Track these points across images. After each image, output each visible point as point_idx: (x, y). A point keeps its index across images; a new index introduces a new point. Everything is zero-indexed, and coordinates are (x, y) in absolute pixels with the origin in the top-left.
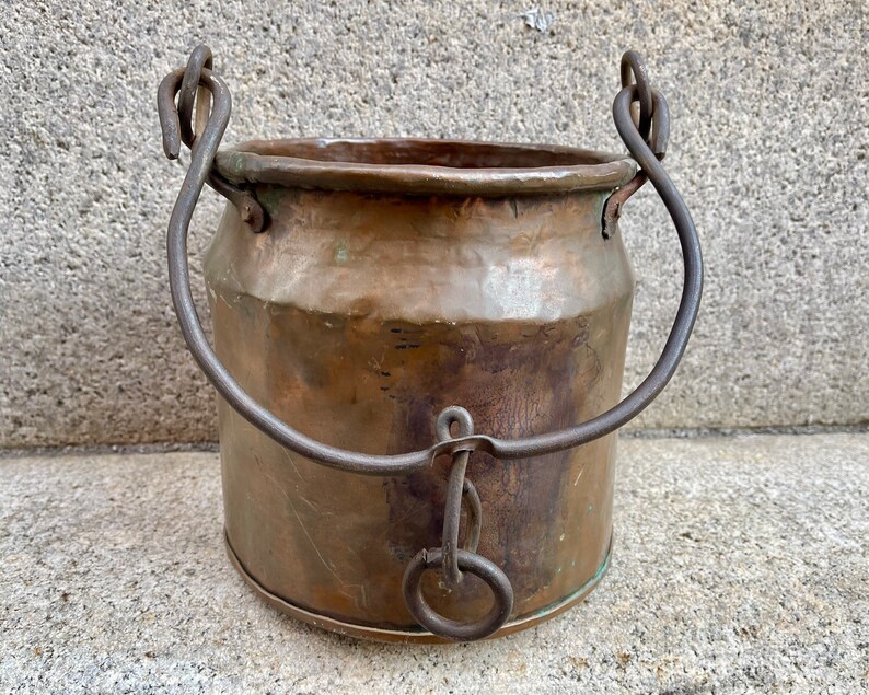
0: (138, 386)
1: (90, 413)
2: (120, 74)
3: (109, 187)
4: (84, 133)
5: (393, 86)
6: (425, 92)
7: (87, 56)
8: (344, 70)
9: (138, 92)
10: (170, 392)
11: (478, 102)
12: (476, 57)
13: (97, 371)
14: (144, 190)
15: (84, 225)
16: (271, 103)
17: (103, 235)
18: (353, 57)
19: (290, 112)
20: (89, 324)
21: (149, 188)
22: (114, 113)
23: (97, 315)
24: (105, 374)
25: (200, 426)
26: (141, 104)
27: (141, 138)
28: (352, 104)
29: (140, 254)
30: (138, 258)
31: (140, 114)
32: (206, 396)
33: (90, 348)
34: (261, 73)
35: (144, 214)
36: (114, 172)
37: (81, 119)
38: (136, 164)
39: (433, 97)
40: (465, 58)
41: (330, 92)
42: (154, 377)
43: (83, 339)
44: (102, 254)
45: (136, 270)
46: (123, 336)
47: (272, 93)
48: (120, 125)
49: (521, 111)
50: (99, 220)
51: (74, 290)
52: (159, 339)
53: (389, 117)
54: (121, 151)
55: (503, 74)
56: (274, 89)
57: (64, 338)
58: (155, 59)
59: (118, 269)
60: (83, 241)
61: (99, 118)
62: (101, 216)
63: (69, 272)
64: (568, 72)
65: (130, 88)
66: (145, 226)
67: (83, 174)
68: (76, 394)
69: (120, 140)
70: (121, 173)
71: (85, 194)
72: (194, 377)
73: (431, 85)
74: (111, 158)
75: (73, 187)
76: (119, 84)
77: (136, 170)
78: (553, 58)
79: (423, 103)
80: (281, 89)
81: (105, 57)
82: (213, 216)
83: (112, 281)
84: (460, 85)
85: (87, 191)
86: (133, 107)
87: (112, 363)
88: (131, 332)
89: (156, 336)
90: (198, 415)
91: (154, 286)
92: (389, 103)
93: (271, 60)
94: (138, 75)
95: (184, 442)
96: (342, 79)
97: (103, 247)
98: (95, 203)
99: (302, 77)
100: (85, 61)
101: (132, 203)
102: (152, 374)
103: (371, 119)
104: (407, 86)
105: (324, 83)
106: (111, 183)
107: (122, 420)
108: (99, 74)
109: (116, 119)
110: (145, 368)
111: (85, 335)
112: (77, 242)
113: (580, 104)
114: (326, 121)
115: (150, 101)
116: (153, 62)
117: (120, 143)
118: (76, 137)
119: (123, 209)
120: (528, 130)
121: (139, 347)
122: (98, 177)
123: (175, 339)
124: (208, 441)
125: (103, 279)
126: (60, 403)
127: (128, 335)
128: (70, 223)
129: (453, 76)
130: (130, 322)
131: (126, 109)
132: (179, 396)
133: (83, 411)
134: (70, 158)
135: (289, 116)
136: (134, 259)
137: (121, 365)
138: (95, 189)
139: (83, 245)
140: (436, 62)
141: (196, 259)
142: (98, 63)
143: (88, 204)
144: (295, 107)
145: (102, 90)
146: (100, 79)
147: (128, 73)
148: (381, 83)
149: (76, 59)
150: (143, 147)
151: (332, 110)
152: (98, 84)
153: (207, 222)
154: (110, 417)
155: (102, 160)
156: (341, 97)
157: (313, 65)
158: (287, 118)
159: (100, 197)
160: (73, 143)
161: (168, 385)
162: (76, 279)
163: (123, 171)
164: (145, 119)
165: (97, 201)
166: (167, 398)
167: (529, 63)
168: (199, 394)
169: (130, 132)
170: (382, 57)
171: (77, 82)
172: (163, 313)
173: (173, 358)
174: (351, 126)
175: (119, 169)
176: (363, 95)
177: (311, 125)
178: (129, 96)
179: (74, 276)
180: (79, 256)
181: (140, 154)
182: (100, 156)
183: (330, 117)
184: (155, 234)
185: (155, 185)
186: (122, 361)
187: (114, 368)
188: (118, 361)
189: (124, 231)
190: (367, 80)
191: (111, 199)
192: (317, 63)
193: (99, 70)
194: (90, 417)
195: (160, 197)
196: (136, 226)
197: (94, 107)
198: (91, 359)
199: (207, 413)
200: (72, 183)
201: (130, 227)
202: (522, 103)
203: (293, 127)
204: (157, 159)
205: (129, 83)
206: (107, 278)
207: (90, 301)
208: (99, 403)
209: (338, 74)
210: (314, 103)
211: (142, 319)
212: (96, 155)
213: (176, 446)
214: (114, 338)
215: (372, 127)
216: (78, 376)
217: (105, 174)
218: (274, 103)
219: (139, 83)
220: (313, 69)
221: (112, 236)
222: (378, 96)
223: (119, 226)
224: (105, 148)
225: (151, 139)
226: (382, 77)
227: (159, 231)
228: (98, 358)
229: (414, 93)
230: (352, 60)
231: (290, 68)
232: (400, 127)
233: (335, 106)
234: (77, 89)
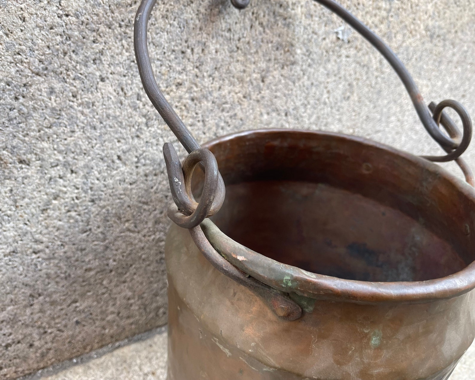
0: (90, 316)
1: (54, 345)
2: (72, 98)
3: (65, 187)
4: (42, 150)
5: (262, 84)
6: (280, 86)
7: (42, 86)
8: (233, 77)
9: (87, 111)
10: (112, 313)
11: (307, 89)
12: (309, 61)
13: (59, 317)
14: (92, 184)
15: (45, 219)
16: (185, 106)
17: (60, 223)
18: (240, 67)
19: (197, 111)
20: (52, 287)
21: (97, 182)
22: (68, 129)
23: (58, 279)
24: (64, 317)
25: (133, 326)
26: (89, 120)
27: (90, 146)
28: (236, 100)
29: (90, 230)
30: (88, 233)
31: (89, 127)
32: (137, 308)
33: (53, 303)
34: (179, 85)
35: (93, 201)
36: (69, 175)
37: (40, 139)
38: (86, 166)
39: (284, 89)
40: (303, 61)
41: (223, 93)
42: (101, 307)
43: (47, 299)
44: (61, 236)
45: (87, 241)
46: (78, 288)
47: (186, 99)
48: (72, 138)
49: (328, 92)
50: (57, 213)
51: (39, 268)
52: (105, 282)
53: (258, 105)
54: (74, 158)
55: (322, 70)
56: (187, 95)
57: (32, 302)
58: (101, 83)
59: (74, 244)
60: (45, 231)
61: (55, 136)
62: (59, 209)
63: (34, 256)
64: (353, 65)
65: (80, 108)
66: (93, 209)
67: (43, 181)
68: (43, 336)
69: (73, 150)
70: (74, 175)
71: (45, 197)
72: (129, 299)
73: (283, 81)
74: (66, 165)
75: (35, 193)
76: (71, 107)
77: (86, 170)
78: (347, 57)
79: (278, 94)
80: (192, 95)
81: (58, 86)
82: (143, 192)
83: (69, 254)
84: (299, 79)
85: (47, 194)
86: (83, 123)
87: (70, 307)
88: (84, 284)
89: (102, 281)
90: (131, 320)
91: (101, 249)
92: (259, 97)
93: (186, 75)
94: (87, 97)
95: (122, 340)
96: (232, 84)
97: (62, 231)
98: (54, 202)
99: (206, 85)
100: (40, 90)
101: (83, 195)
102: (100, 305)
103: (248, 109)
104: (270, 83)
105: (220, 88)
106: (66, 183)
107: (79, 341)
108: (53, 100)
109: (69, 134)
110: (95, 303)
111: (50, 295)
112: (41, 233)
113: (357, 84)
114: (220, 114)
115: (97, 117)
116: (99, 86)
117: (73, 153)
118: (36, 154)
119: (76, 201)
120: (331, 103)
121: (89, 291)
122: (56, 181)
123: (116, 279)
124: (138, 334)
125: (62, 254)
126: (31, 346)
127: (82, 286)
128: (34, 220)
129: (296, 74)
130: (84, 277)
131: (78, 126)
132: (119, 313)
133: (49, 345)
134: (31, 171)
135: (197, 114)
136: (85, 234)
137: (76, 307)
138: (54, 191)
139: (45, 234)
140: (287, 66)
141: (131, 223)
142: (52, 91)
143: (48, 203)
144: (201, 107)
145: (57, 113)
146: (55, 104)
147: (79, 97)
148: (255, 83)
149: (32, 90)
150: (91, 153)
151: (224, 106)
152: (53, 109)
153: (139, 197)
154: (70, 342)
155: (58, 168)
156: (231, 96)
157: (214, 75)
158: (195, 115)
159: (58, 196)
160: (34, 159)
161: (111, 309)
162: (40, 259)
163: (76, 173)
164: (93, 131)
165: (55, 199)
166: (110, 317)
167: (335, 61)
168: (133, 308)
169: (80, 143)
170: (257, 65)
171: (35, 109)
172: (108, 265)
173: (114, 291)
174: (235, 115)
175: (72, 172)
176: (244, 93)
177: (210, 118)
178: (79, 115)
179: (38, 257)
180: (42, 243)
181: (89, 158)
182: (57, 166)
183: (223, 110)
184: (101, 213)
185: (100, 178)
186: (78, 304)
187: (72, 310)
188: (74, 305)
189: (77, 217)
190: (247, 82)
191: (67, 196)
192: (217, 74)
193: (53, 97)
194: (55, 347)
195: (105, 186)
196: (86, 211)
197: (50, 128)
198: (54, 310)
199: (137, 317)
200: (34, 190)
201: (82, 212)
202: (330, 86)
203: (199, 121)
204: (102, 159)
205: (79, 105)
206: (65, 252)
207: (53, 272)
208: (61, 336)
209: (229, 81)
210: (213, 102)
211: (92, 273)
212: (54, 165)
213: (117, 344)
214: (71, 291)
215: (248, 114)
216: (44, 325)
217: (60, 177)
218: (187, 106)
219: (88, 103)
220: (213, 79)
221: (68, 222)
222: (252, 93)
223: (73, 214)
224: (61, 158)
225: (98, 145)
226: (256, 79)
227: (104, 210)
228: (59, 308)
229: (274, 88)
230: (238, 69)
231: (199, 79)
232: (264, 111)
233: (226, 103)
234: (34, 115)
